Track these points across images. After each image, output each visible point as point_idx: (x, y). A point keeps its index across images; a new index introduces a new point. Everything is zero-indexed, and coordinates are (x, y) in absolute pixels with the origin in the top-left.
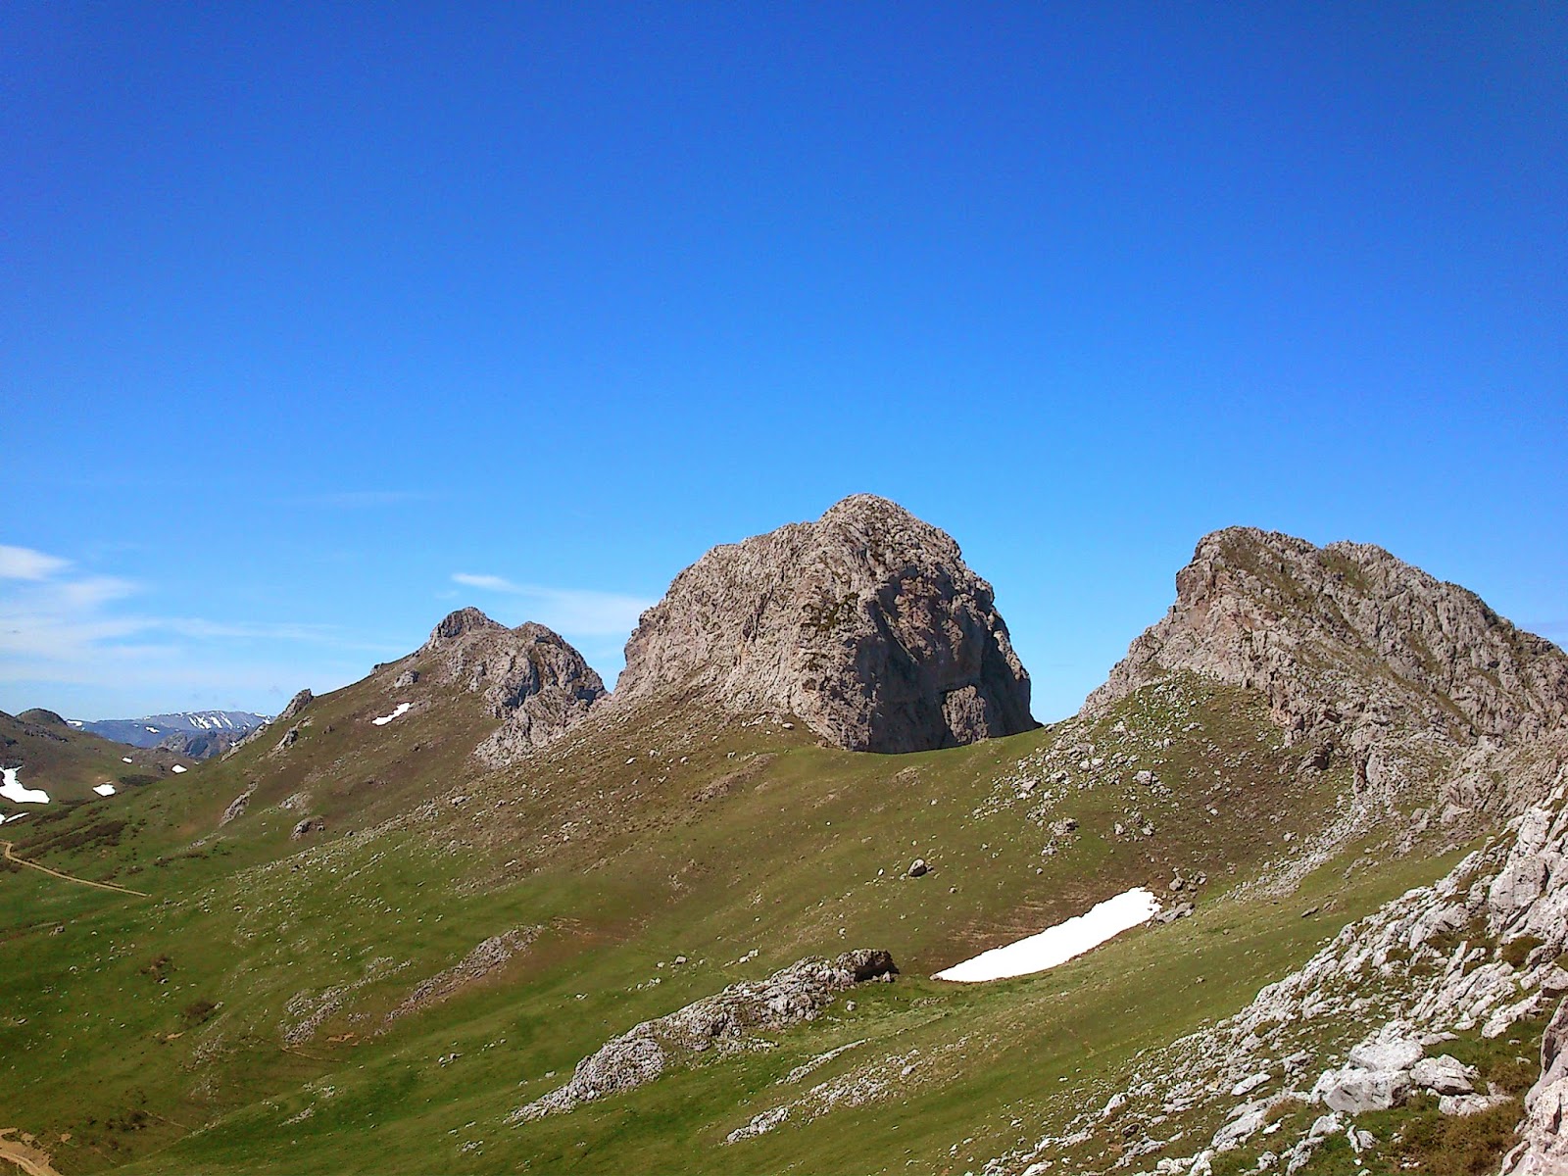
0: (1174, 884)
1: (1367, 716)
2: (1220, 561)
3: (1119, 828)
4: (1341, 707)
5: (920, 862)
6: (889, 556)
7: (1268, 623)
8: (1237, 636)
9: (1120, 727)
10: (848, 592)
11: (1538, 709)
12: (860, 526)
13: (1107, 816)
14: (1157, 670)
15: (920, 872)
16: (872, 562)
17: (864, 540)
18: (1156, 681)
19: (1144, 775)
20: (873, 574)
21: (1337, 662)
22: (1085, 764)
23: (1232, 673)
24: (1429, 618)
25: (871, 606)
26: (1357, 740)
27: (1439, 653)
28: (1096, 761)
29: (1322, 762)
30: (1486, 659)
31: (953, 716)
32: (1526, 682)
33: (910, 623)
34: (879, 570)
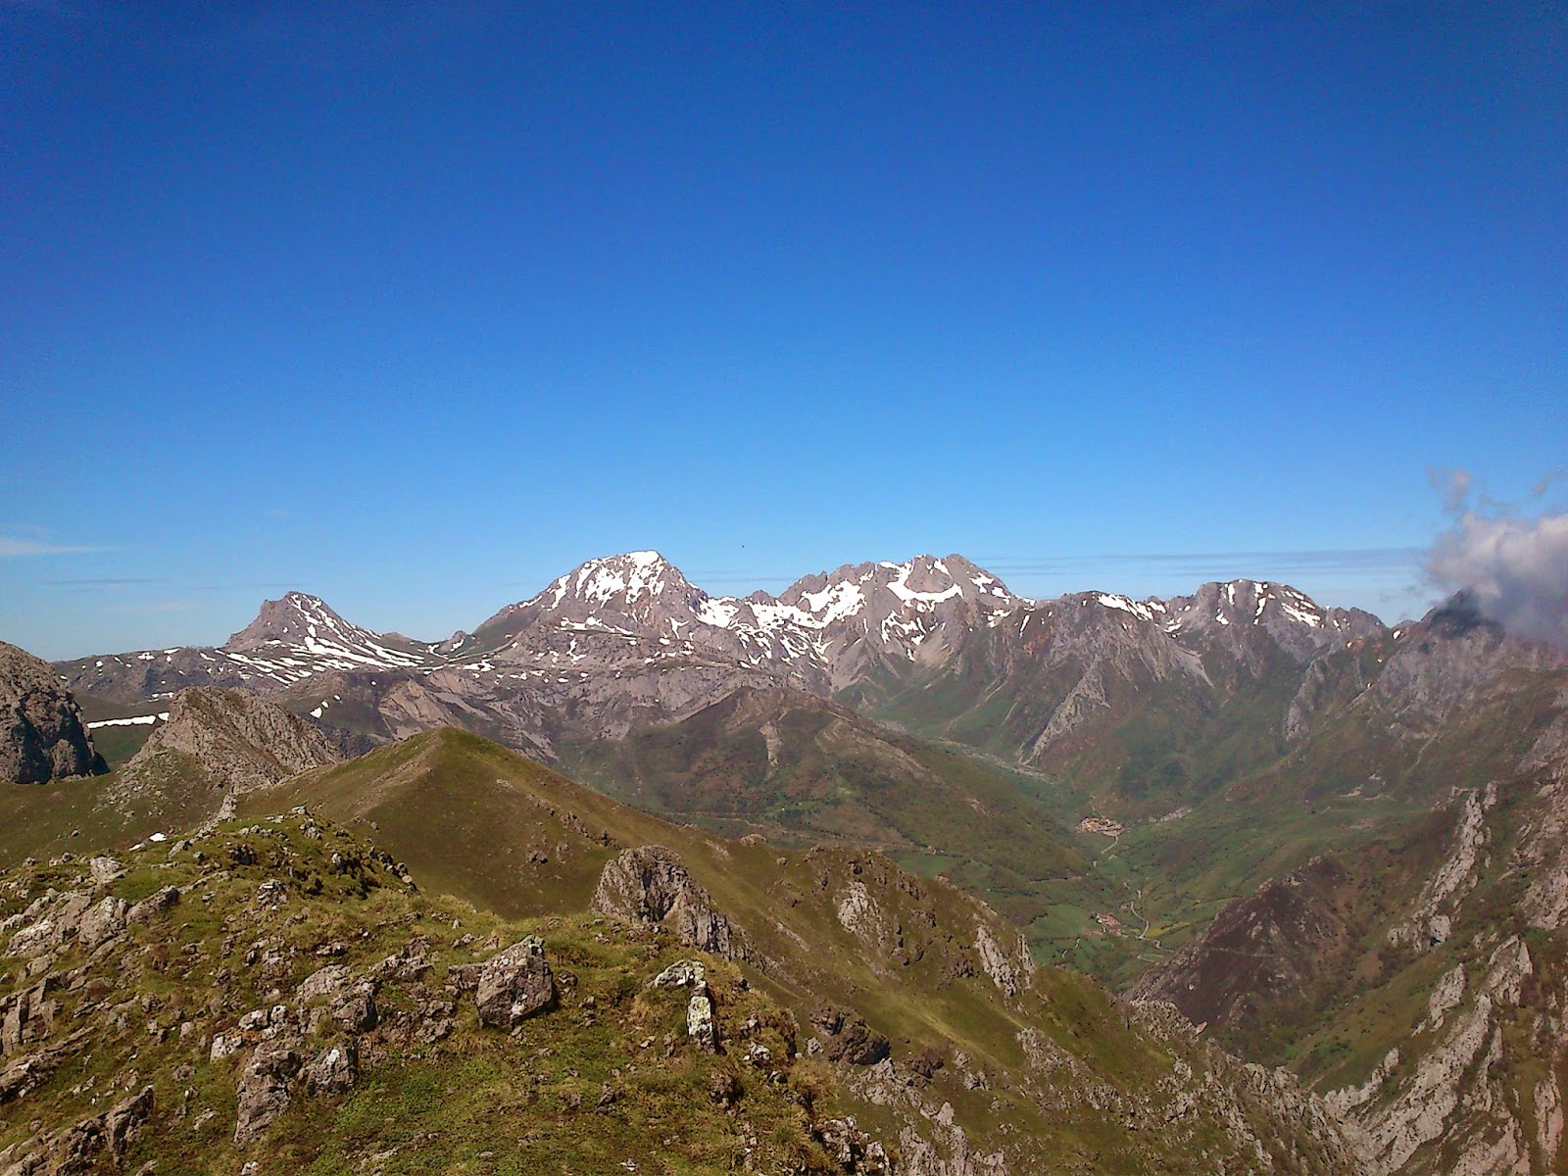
0: (170, 831)
1: (236, 769)
2: (186, 705)
3: (150, 813)
4: (228, 765)
5: (76, 832)
6: (23, 683)
7: (204, 731)
8: (193, 735)
9: (148, 773)
10: (5, 704)
11: (303, 755)
12: (8, 669)
13: (146, 809)
14: (161, 747)
15: (76, 835)
16: (14, 686)
17: (10, 675)
18: (161, 752)
19: (158, 793)
20: (15, 692)
21: (229, 747)
22: (135, 789)
23: (191, 749)
24: (267, 722)
25: (16, 710)
26: (233, 777)
27: (270, 735)
28: (140, 788)
29: (221, 786)
30: (287, 736)
31: (58, 757)
32: (300, 745)
33: (35, 714)
34: (19, 691)
